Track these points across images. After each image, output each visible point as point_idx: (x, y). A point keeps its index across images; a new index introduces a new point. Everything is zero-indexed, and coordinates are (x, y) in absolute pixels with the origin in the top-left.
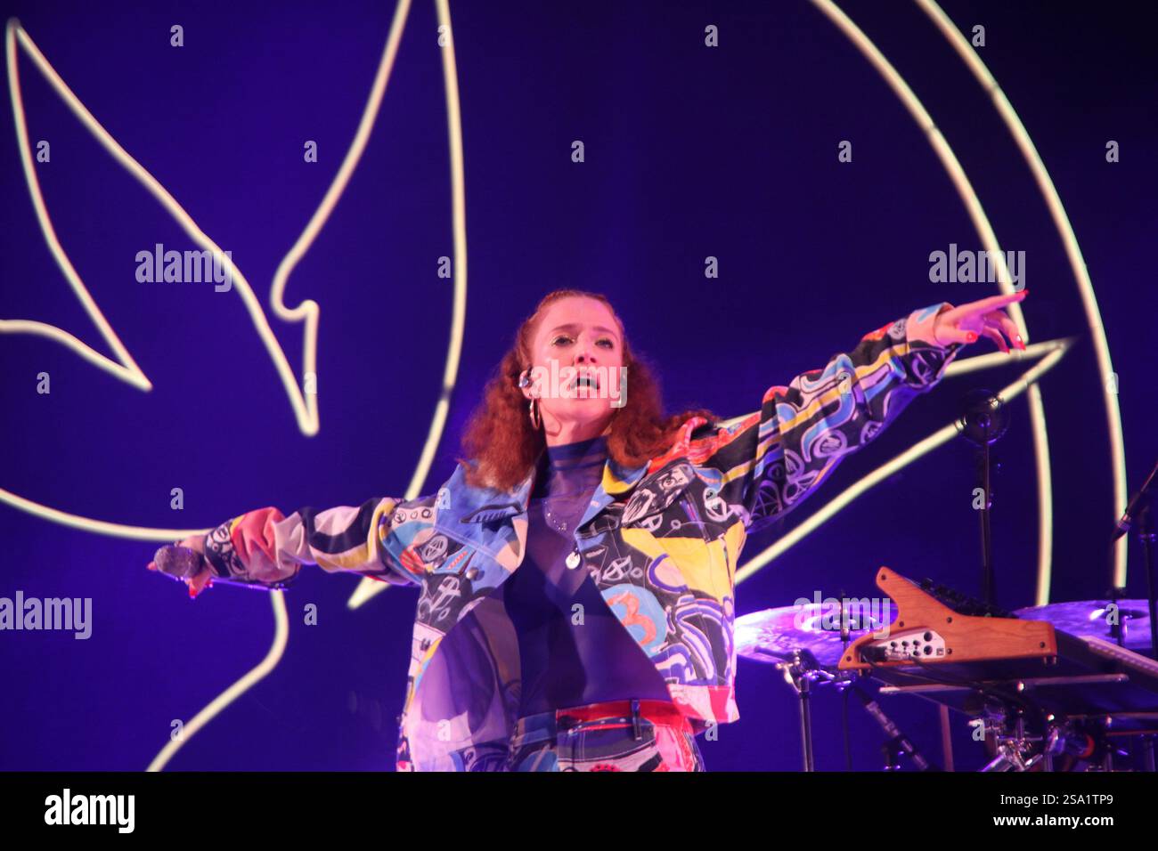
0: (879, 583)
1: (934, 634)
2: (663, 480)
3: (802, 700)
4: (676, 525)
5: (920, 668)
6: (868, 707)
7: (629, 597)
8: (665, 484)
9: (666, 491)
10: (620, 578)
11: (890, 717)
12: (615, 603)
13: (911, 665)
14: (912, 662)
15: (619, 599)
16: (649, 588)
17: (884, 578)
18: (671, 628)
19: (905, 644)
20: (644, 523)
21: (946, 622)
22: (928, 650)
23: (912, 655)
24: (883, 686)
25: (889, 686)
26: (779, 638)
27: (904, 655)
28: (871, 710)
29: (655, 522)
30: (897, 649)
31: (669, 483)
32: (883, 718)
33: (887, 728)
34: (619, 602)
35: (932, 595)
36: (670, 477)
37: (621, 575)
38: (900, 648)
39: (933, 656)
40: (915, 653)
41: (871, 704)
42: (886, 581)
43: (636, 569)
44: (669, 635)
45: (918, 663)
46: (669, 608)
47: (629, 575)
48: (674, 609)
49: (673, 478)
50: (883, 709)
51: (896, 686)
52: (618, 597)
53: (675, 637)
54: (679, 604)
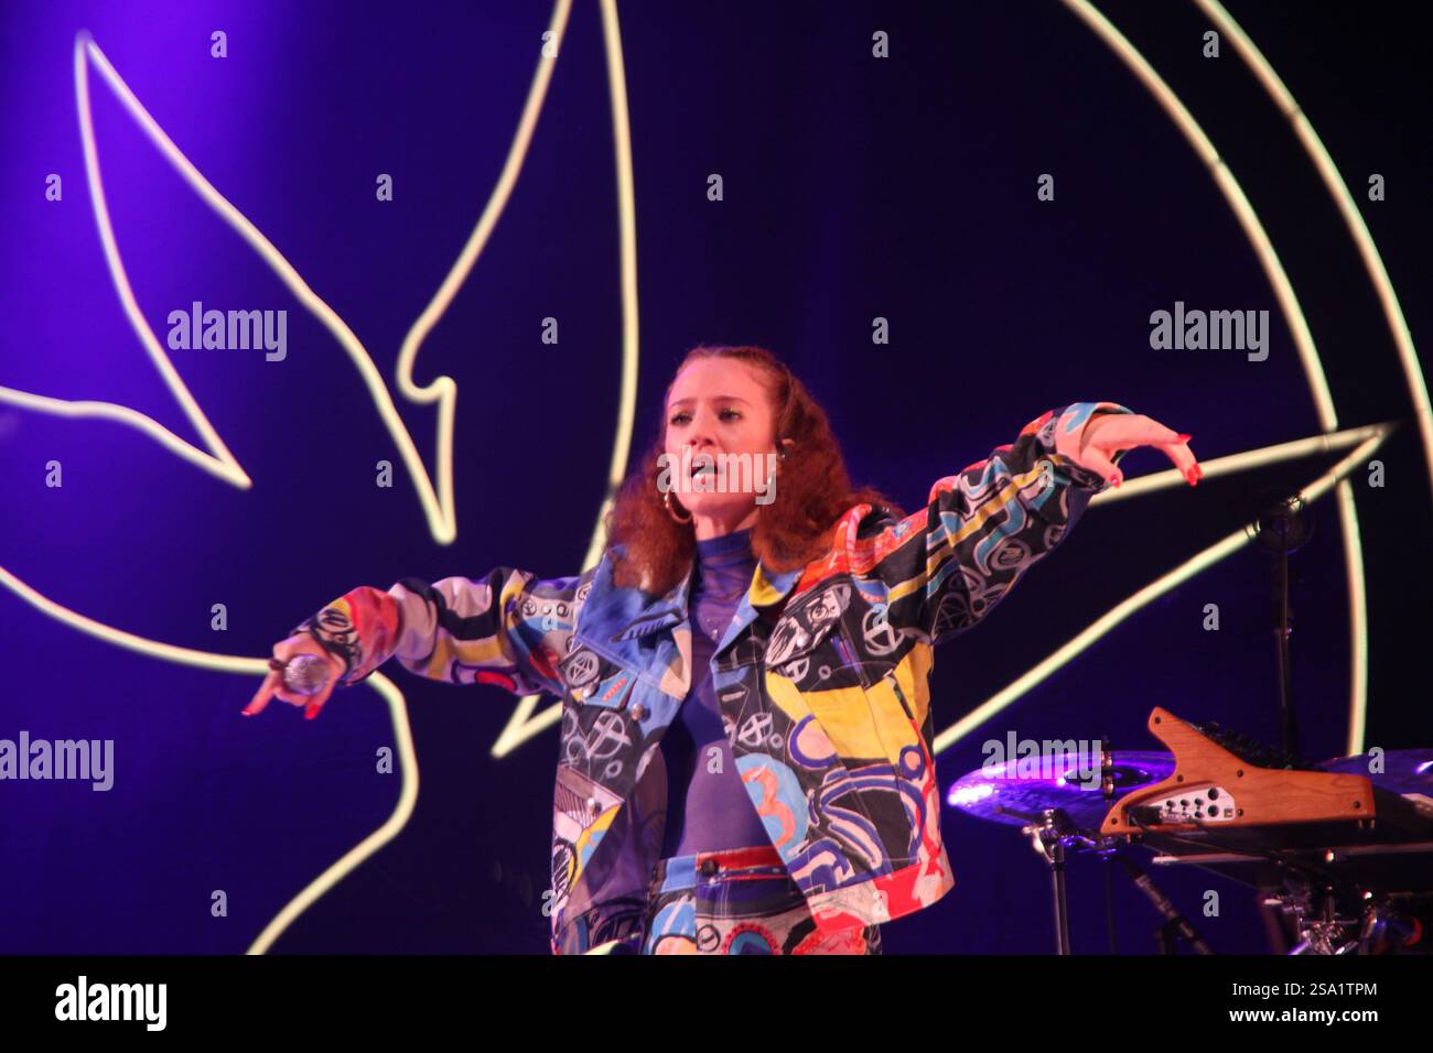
0: (1152, 727)
1: (1221, 791)
2: (813, 608)
3: (1055, 873)
4: (825, 673)
5: (1203, 833)
6: (1138, 881)
7: (766, 773)
8: (815, 615)
9: (815, 626)
10: (758, 743)
11: (1164, 895)
12: (751, 778)
13: (1193, 830)
14: (1194, 826)
15: (756, 774)
16: (789, 764)
17: (1158, 721)
18: (813, 819)
19: (1184, 803)
20: (789, 669)
21: (1236, 776)
22: (1213, 811)
23: (1194, 817)
24: (1158, 855)
25: (1164, 856)
26: (1027, 795)
27: (1183, 817)
28: (1141, 885)
29: (801, 669)
30: (1174, 810)
31: (819, 613)
32: (1155, 896)
33: (1162, 908)
34: (756, 779)
35: (1219, 743)
36: (820, 605)
37: (760, 740)
38: (1178, 808)
39: (1220, 818)
40: (1198, 815)
41: (1141, 878)
42: (1161, 724)
43: (776, 735)
44: (811, 829)
45: (1201, 826)
46: (811, 792)
47: (768, 741)
48: (818, 793)
49: (825, 606)
50: (1156, 885)
51: (1173, 855)
52: (754, 770)
53: (818, 831)
54: (825, 783)
